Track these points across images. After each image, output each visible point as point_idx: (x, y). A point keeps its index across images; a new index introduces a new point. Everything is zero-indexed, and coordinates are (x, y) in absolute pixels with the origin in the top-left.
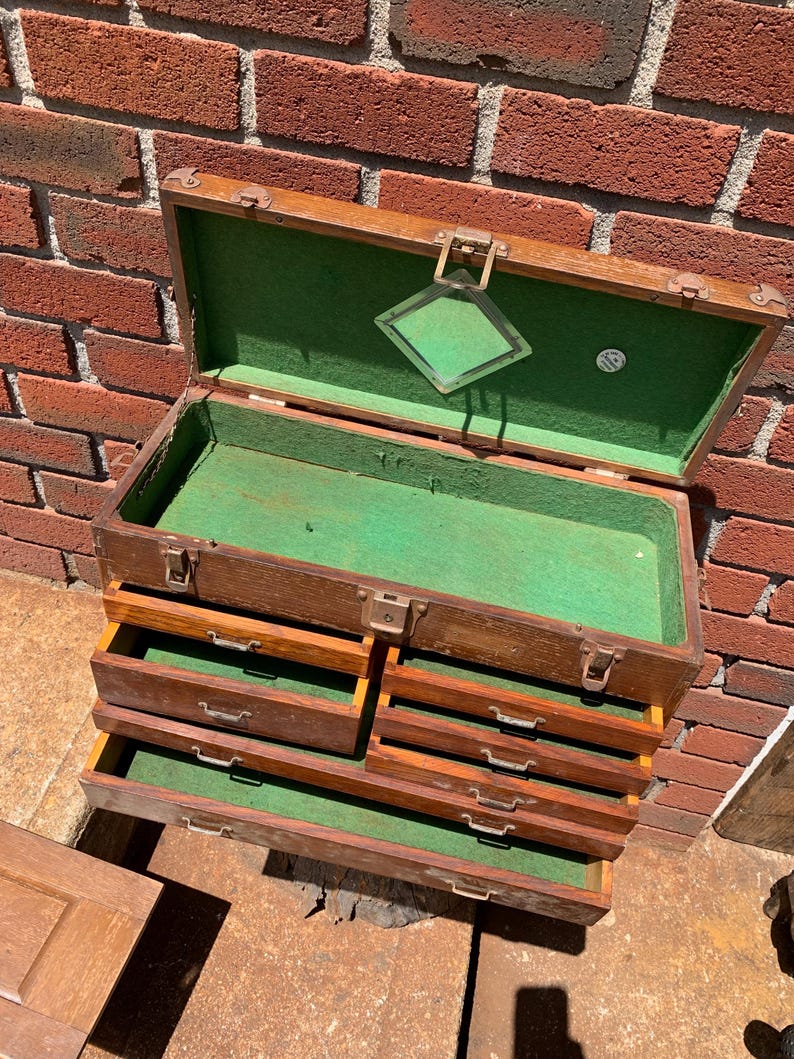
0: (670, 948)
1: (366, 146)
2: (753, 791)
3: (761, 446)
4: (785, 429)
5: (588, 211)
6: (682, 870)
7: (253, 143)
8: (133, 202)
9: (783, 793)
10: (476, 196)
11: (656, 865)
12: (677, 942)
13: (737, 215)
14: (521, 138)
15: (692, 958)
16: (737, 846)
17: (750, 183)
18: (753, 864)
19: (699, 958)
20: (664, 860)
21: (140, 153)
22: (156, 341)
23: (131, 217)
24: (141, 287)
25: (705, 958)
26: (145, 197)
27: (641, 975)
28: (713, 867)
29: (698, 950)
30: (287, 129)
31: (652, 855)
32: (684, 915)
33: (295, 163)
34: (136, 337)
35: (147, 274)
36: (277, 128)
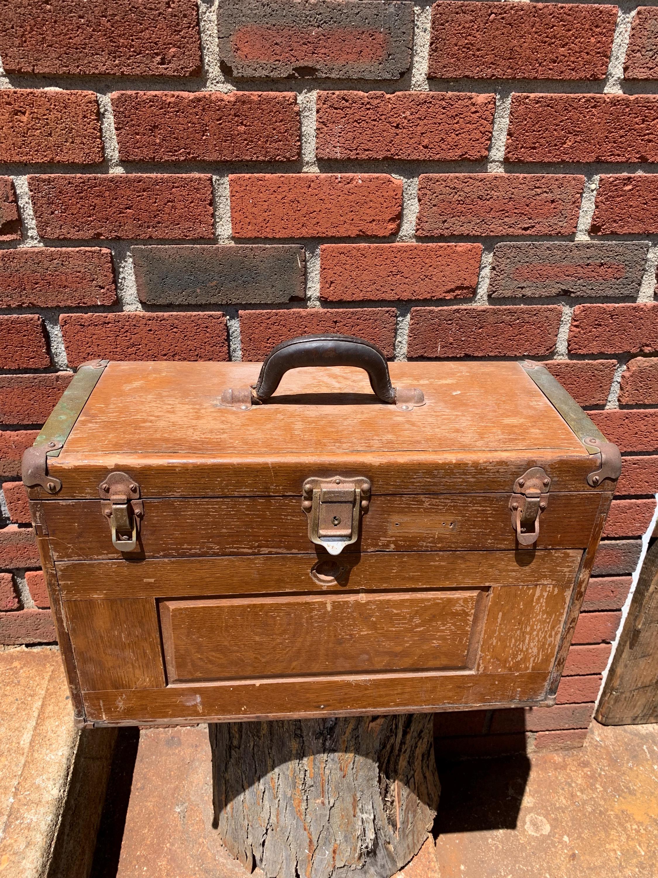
0: (603, 835)
1: (214, 157)
2: (619, 671)
3: (562, 347)
4: (576, 326)
5: (397, 179)
6: (586, 764)
7: (117, 171)
8: (13, 244)
9: (642, 663)
10: (310, 183)
11: (564, 767)
12: (607, 827)
13: (506, 162)
14: (337, 129)
15: (624, 838)
16: (619, 730)
17: (510, 134)
18: (637, 740)
19: (628, 837)
20: (569, 760)
21: (16, 197)
22: (46, 370)
23: (12, 257)
24: (27, 322)
25: (633, 834)
26: (24, 237)
27: (589, 868)
28: (608, 753)
29: (625, 829)
30: (146, 153)
31: (558, 758)
32: (602, 803)
33: (156, 182)
34: (26, 371)
35: (33, 308)
36: (137, 155)
